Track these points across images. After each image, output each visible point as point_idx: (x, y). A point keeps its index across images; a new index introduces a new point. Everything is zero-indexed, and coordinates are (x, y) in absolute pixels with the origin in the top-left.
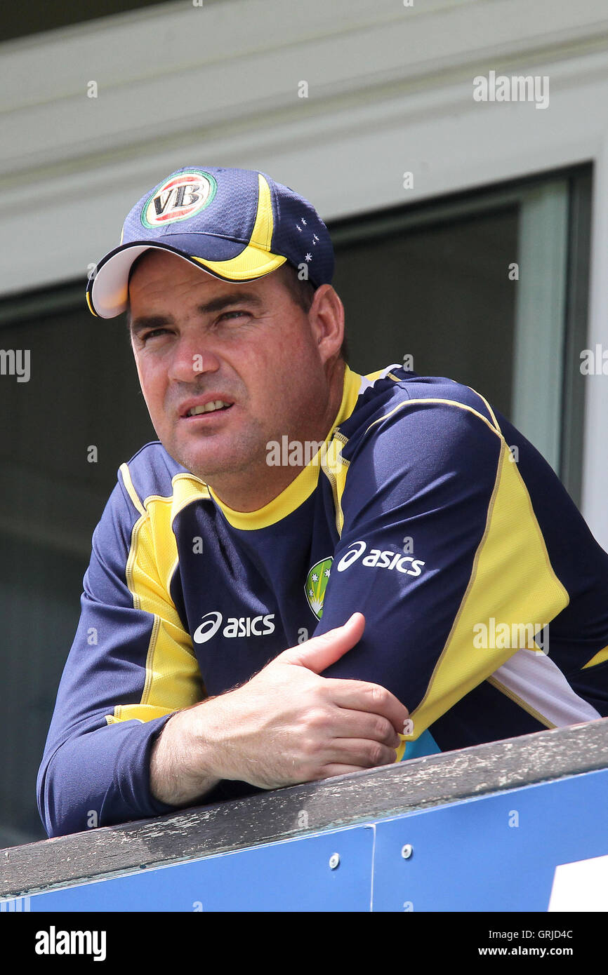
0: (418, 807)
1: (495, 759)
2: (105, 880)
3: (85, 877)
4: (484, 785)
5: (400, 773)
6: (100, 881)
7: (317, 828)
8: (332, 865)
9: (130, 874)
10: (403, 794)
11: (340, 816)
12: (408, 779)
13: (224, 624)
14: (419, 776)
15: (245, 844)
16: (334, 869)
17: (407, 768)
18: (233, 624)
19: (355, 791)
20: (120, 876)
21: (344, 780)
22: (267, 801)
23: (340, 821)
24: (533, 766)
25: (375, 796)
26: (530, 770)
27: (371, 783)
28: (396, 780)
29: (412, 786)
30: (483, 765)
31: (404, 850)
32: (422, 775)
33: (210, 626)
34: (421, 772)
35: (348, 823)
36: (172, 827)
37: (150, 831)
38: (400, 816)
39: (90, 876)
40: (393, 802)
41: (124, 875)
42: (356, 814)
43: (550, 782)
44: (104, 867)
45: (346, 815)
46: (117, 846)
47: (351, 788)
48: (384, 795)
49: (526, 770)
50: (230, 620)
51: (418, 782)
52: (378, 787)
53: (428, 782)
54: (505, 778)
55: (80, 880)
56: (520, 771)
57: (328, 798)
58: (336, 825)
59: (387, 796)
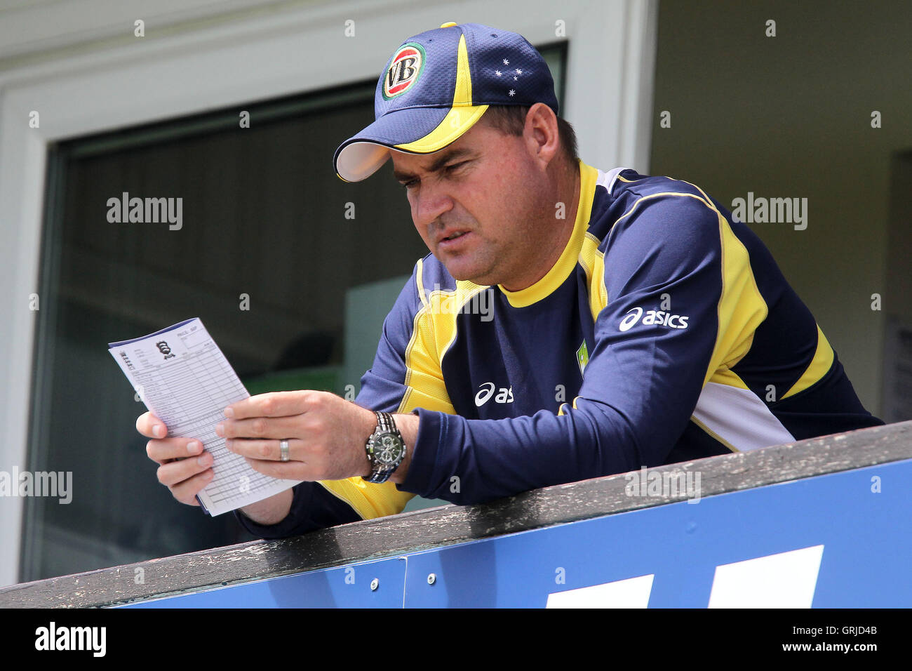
0: (440, 545)
1: (502, 509)
2: (195, 593)
3: (179, 590)
4: (493, 528)
5: (427, 517)
6: (191, 594)
7: (361, 558)
8: (373, 587)
9: (214, 590)
10: (429, 534)
11: (380, 549)
12: (434, 522)
13: (497, 392)
14: (442, 520)
15: (305, 569)
16: (374, 591)
17: (433, 513)
18: (504, 392)
19: (391, 530)
20: (206, 591)
21: (384, 521)
22: (322, 536)
23: (379, 553)
24: (532, 515)
25: (407, 534)
26: (529, 518)
27: (404, 524)
28: (425, 523)
29: (436, 527)
30: (493, 513)
31: (429, 577)
32: (444, 519)
33: (485, 393)
34: (444, 517)
35: (385, 555)
36: (248, 554)
37: (231, 556)
38: (427, 551)
39: (183, 590)
40: (422, 540)
41: (210, 590)
42: (393, 548)
43: (545, 528)
44: (194, 583)
45: (384, 548)
46: (205, 567)
47: (389, 528)
48: (414, 534)
49: (526, 518)
50: (501, 390)
51: (441, 525)
52: (411, 528)
53: (449, 525)
54: (509, 524)
55: (174, 593)
56: (521, 519)
57: (371, 535)
58: (377, 556)
59: (417, 535)
